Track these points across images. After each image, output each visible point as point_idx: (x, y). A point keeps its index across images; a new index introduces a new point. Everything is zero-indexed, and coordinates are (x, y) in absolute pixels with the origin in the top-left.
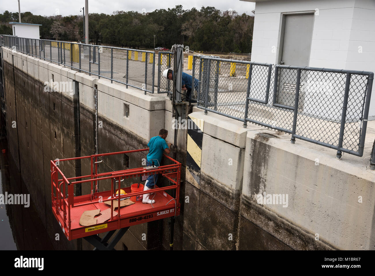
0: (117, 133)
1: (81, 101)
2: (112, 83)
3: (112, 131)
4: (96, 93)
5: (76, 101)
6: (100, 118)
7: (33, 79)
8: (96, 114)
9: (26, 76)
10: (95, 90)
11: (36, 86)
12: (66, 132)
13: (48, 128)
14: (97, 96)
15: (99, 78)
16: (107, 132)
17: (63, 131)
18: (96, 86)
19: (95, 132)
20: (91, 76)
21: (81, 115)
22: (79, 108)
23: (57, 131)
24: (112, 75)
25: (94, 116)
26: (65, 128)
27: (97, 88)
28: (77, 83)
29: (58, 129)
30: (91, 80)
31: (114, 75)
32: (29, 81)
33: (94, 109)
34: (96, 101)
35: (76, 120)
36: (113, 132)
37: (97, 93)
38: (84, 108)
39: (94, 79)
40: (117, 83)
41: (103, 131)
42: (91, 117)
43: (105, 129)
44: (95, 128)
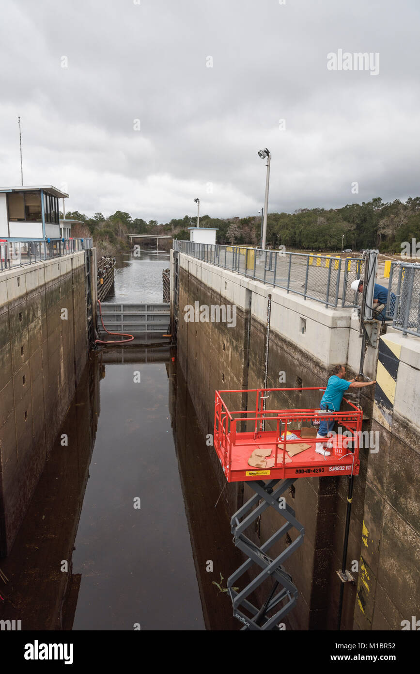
0: (290, 350)
1: (252, 312)
2: (288, 293)
3: (285, 348)
4: (269, 304)
5: (248, 312)
6: (271, 331)
7: (206, 286)
8: (268, 327)
9: (199, 283)
10: (269, 301)
11: (209, 294)
12: (234, 344)
13: (217, 338)
14: (270, 307)
15: (274, 288)
16: (279, 348)
17: (232, 343)
18: (270, 296)
19: (265, 347)
20: (266, 285)
21: (252, 327)
22: (250, 319)
23: (225, 342)
24: (289, 284)
25: (265, 329)
26: (234, 340)
27: (270, 298)
28: (249, 291)
29: (227, 341)
30: (265, 288)
31: (291, 284)
32: (202, 289)
33: (266, 321)
34: (269, 313)
35: (246, 333)
36: (286, 349)
37: (271, 304)
38: (255, 320)
39: (268, 288)
40: (294, 293)
41: (275, 347)
42: (262, 330)
43: (277, 345)
44: (265, 343)
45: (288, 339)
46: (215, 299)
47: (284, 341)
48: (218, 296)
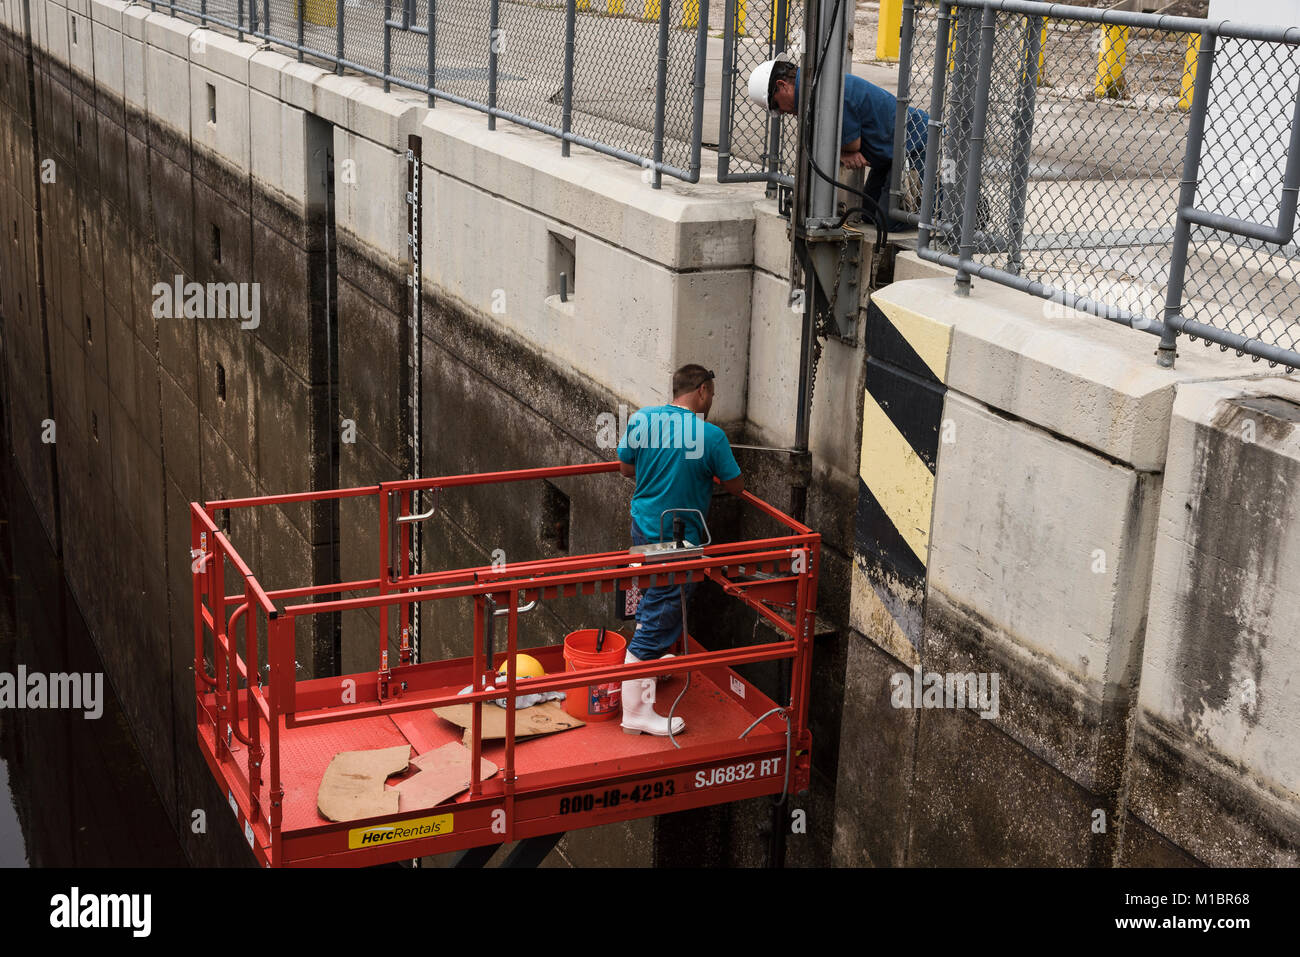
0: (513, 377)
1: (341, 220)
2: (492, 127)
3: (492, 367)
4: (413, 178)
5: (322, 217)
6: (429, 300)
7: (118, 107)
8: (412, 281)
9: (86, 93)
10: (411, 165)
11: (134, 142)
12: (268, 367)
13: (187, 345)
14: (419, 194)
15: (432, 105)
16: (465, 371)
17: (256, 363)
18: (415, 143)
19: (406, 371)
20: (393, 96)
21: (342, 287)
22: (333, 250)
23: (226, 360)
24: (493, 87)
25: (403, 291)
26: (264, 350)
27: (418, 154)
28: (320, 129)
29: (235, 355)
30: (390, 111)
31: (505, 89)
32: (102, 120)
33: (405, 258)
34: (414, 219)
35: (316, 312)
36: (495, 374)
37: (420, 177)
38: (355, 254)
39: (405, 108)
40: (517, 129)
41: (447, 367)
42: (389, 296)
43: (456, 358)
44: (405, 350)
45: (502, 331)
46: (168, 169)
47: (484, 336)
48: (180, 153)
